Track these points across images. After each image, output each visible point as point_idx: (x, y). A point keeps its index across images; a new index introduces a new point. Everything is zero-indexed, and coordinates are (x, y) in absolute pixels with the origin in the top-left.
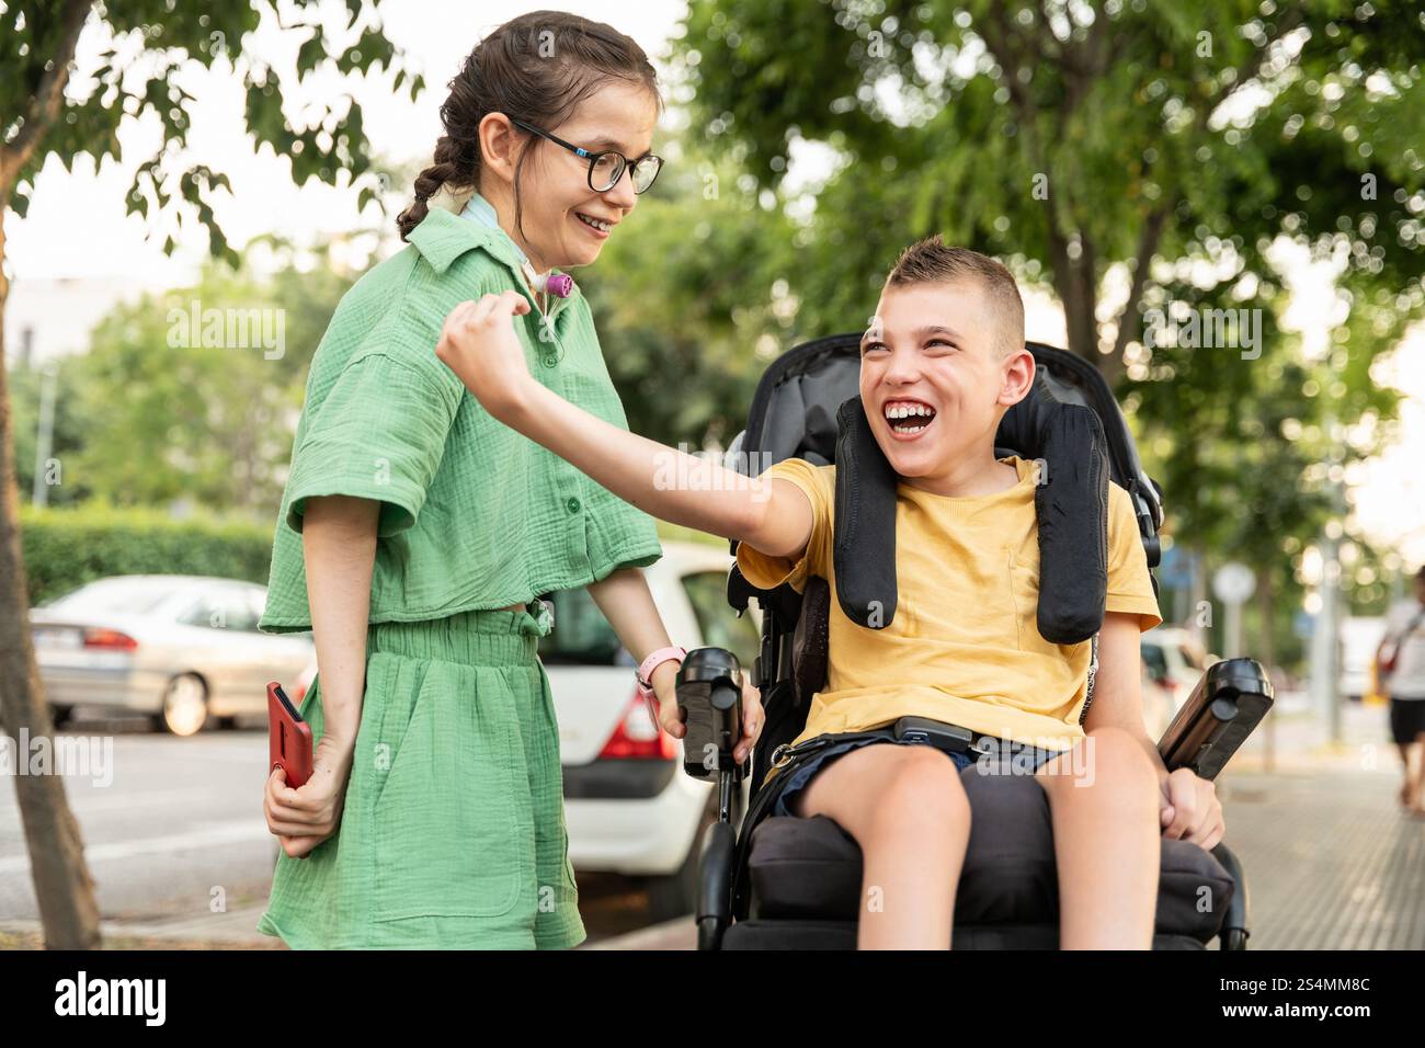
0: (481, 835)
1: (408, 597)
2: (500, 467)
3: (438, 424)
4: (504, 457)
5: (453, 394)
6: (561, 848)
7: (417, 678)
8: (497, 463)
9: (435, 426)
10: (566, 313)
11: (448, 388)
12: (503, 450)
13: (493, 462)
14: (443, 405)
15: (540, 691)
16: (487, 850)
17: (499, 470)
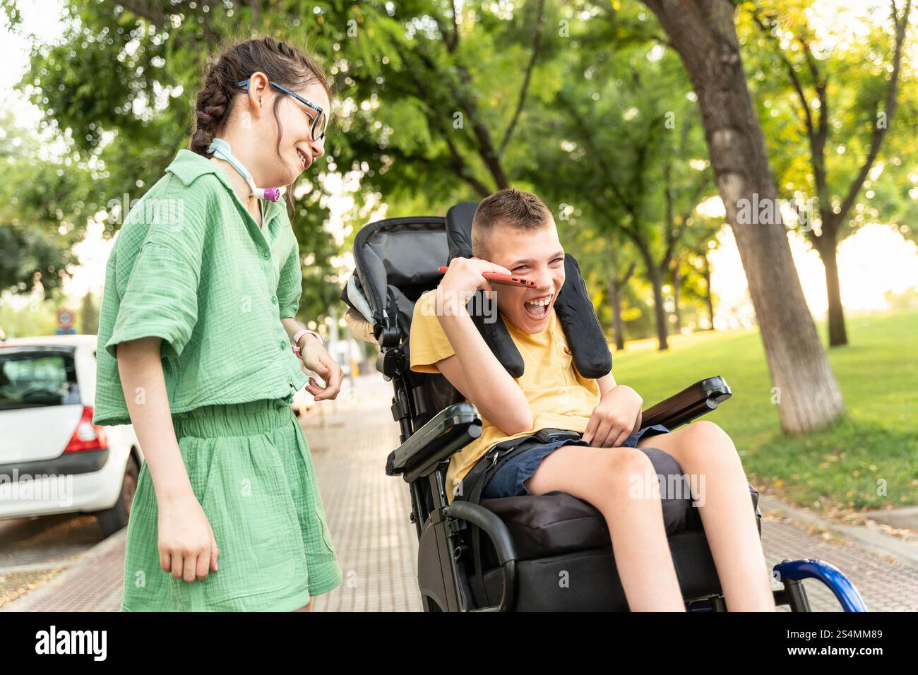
0: (265, 541)
1: (176, 399)
2: (225, 312)
3: (186, 280)
4: (230, 306)
5: (195, 260)
6: (318, 531)
7: (210, 451)
8: (224, 310)
9: (184, 281)
10: (276, 220)
11: (190, 256)
12: (229, 301)
13: (221, 309)
14: (189, 267)
15: (294, 438)
16: (270, 549)
17: (225, 314)
